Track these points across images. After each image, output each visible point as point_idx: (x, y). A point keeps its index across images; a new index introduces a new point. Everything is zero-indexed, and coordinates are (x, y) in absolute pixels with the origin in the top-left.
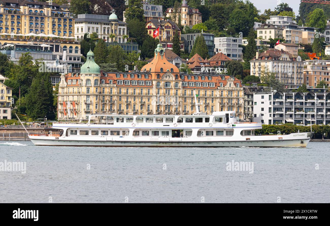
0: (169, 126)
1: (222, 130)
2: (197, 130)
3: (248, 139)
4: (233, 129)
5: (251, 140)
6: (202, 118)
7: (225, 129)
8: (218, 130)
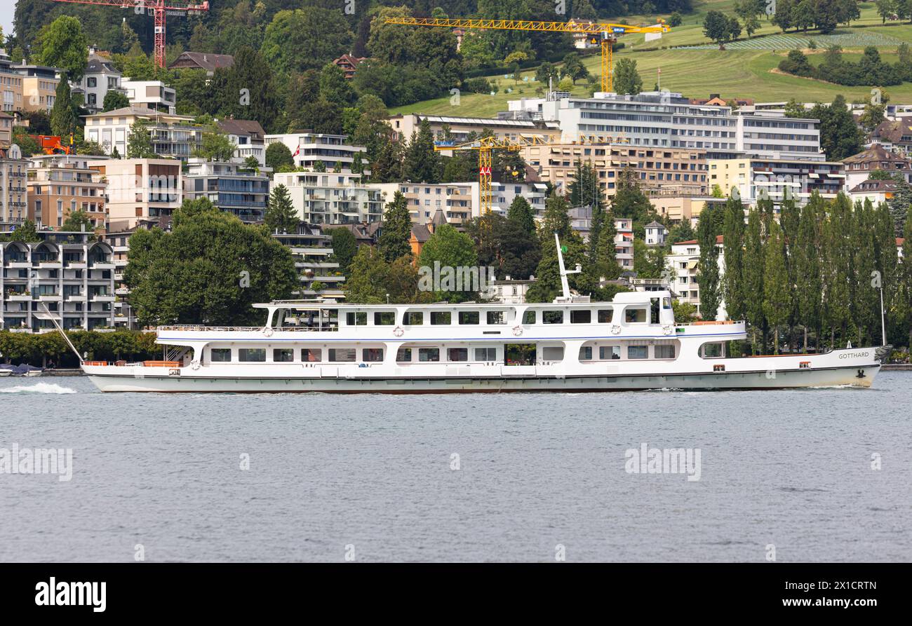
0: (499, 333)
1: (643, 344)
2: (580, 344)
3: (718, 366)
4: (677, 340)
5: (727, 369)
6: (590, 311)
7: (652, 341)
8: (632, 344)
